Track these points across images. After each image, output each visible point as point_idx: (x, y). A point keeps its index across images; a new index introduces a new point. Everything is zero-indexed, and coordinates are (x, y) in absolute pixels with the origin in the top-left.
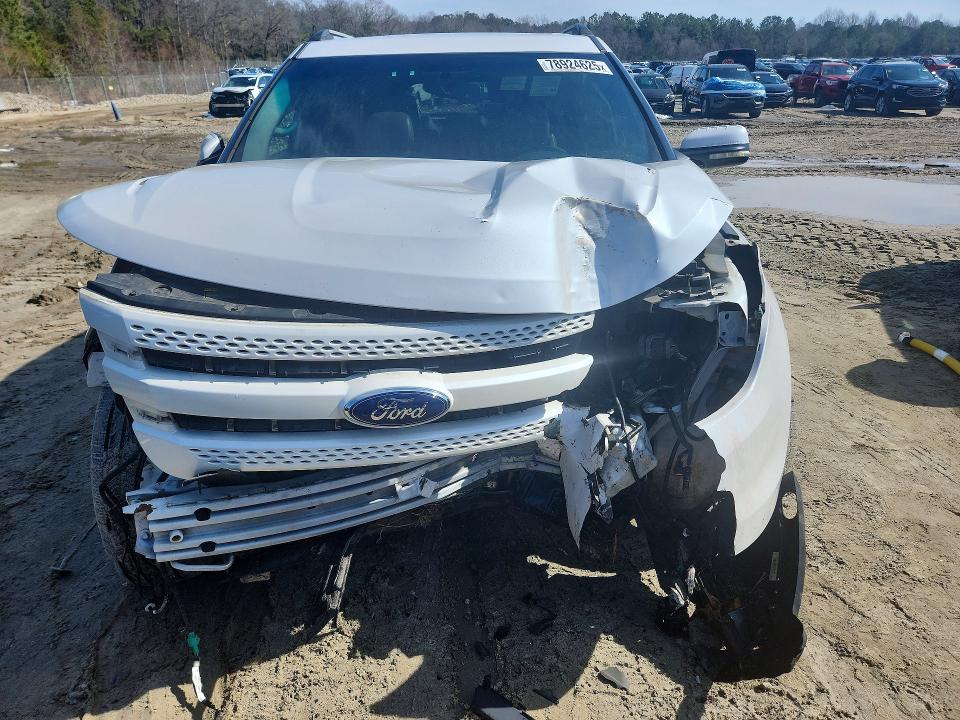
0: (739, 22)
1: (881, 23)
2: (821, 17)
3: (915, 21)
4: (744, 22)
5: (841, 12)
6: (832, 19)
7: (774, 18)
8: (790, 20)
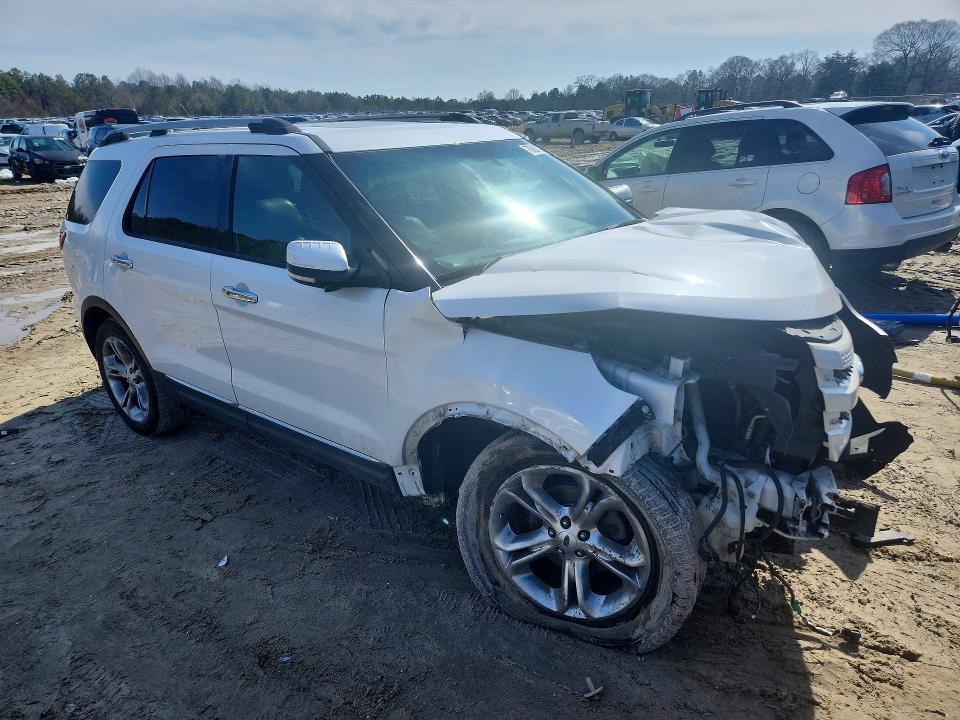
0: (48, 79)
1: (191, 84)
2: (133, 76)
3: (220, 84)
4: (55, 79)
5: (150, 72)
6: (145, 78)
7: (88, 75)
8: (104, 78)
